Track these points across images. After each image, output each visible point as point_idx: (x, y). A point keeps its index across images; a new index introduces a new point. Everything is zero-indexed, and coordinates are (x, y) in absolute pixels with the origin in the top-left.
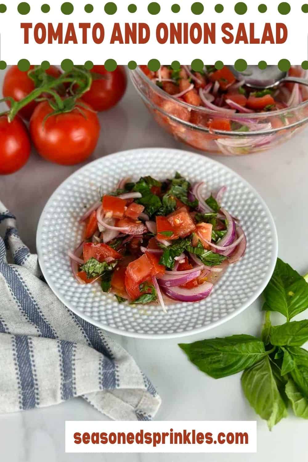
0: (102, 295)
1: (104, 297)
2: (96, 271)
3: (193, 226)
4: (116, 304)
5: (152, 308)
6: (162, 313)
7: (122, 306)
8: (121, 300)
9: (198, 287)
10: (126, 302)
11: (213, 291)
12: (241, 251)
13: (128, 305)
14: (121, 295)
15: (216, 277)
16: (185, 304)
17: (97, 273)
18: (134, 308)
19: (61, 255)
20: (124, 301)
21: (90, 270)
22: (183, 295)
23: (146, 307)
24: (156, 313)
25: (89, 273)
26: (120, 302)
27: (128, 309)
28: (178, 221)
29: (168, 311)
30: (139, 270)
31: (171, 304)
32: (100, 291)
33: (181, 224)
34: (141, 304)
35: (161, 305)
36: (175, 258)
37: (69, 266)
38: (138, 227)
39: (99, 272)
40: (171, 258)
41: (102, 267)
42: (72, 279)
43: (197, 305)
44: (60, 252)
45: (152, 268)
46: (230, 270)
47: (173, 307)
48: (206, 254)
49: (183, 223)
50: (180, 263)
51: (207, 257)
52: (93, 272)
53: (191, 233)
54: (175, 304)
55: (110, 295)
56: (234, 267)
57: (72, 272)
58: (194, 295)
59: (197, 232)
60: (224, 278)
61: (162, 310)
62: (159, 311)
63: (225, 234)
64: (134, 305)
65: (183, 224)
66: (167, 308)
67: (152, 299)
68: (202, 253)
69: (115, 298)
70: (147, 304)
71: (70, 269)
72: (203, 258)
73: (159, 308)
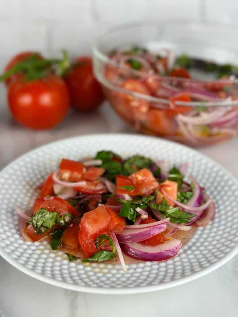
0: (51, 253)
1: (52, 255)
2: (45, 225)
3: (156, 184)
4: (66, 262)
5: (110, 266)
6: (122, 272)
7: (73, 264)
8: (72, 258)
9: (164, 244)
10: (79, 261)
11: (181, 251)
12: (210, 214)
13: (80, 263)
14: (73, 253)
15: (184, 239)
16: (149, 263)
17: (46, 227)
18: (87, 266)
19: (9, 215)
20: (76, 259)
21: (38, 223)
22: (147, 252)
23: (102, 266)
24: (114, 272)
25: (37, 227)
26: (72, 260)
27: (81, 267)
28: (140, 177)
29: (128, 269)
30: (95, 221)
31: (132, 264)
32: (49, 249)
33: (143, 181)
34: (97, 262)
35: (120, 264)
36: (136, 209)
37: (16, 225)
38: (96, 185)
39: (49, 226)
40: (132, 209)
41: (53, 219)
42: (17, 236)
43: (163, 264)
44: (7, 212)
45: (111, 219)
46: (199, 232)
47: (134, 266)
48: (171, 210)
49: (145, 179)
50: (142, 219)
51: (173, 213)
52: (42, 226)
53: (154, 191)
54: (137, 263)
55: (60, 253)
56: (203, 231)
57: (18, 230)
58: (160, 251)
59: (160, 190)
60: (193, 240)
61: (122, 269)
62: (118, 270)
63: (191, 196)
64: (88, 264)
65: (146, 181)
66: (127, 267)
67: (109, 257)
68: (168, 209)
69: (66, 256)
70: (103, 262)
71: (17, 228)
72: (168, 214)
73: (117, 267)
